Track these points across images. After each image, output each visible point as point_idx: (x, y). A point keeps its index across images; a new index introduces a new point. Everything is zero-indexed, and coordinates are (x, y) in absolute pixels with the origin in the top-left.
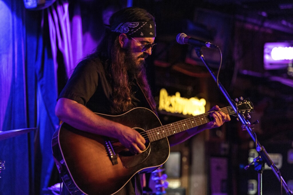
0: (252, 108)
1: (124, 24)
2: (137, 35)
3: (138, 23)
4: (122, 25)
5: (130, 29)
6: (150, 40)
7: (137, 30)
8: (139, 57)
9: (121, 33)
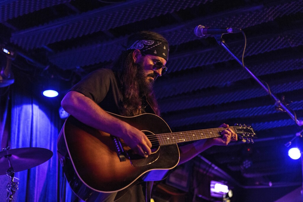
0: (254, 134)
1: (140, 41)
2: (151, 53)
3: (153, 42)
4: (138, 42)
5: (145, 46)
6: (162, 60)
7: (152, 47)
8: (149, 75)
9: (135, 49)
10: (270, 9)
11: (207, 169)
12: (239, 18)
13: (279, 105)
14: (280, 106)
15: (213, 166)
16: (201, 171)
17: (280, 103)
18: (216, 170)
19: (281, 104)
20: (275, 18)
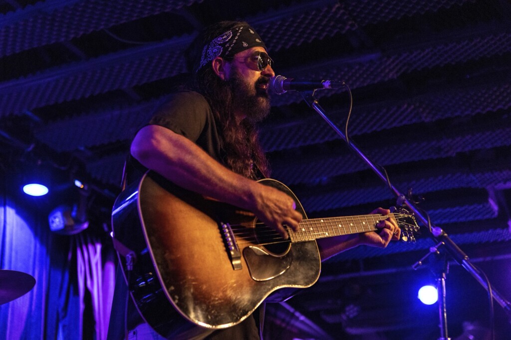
3: (230, 33)
10: (391, 60)
11: (288, 319)
12: (343, 73)
13: (404, 203)
14: (404, 205)
15: (297, 314)
16: (278, 322)
17: (404, 200)
18: (302, 322)
19: (406, 202)
20: (399, 74)
